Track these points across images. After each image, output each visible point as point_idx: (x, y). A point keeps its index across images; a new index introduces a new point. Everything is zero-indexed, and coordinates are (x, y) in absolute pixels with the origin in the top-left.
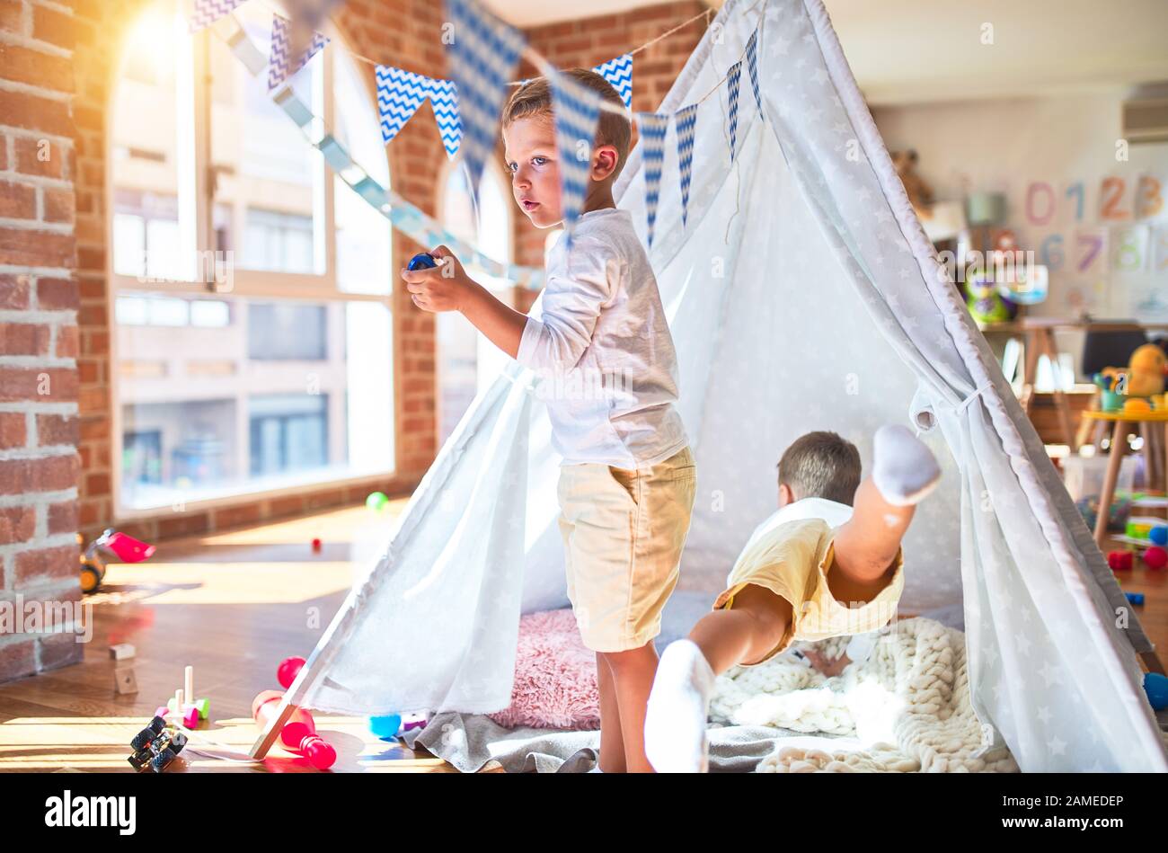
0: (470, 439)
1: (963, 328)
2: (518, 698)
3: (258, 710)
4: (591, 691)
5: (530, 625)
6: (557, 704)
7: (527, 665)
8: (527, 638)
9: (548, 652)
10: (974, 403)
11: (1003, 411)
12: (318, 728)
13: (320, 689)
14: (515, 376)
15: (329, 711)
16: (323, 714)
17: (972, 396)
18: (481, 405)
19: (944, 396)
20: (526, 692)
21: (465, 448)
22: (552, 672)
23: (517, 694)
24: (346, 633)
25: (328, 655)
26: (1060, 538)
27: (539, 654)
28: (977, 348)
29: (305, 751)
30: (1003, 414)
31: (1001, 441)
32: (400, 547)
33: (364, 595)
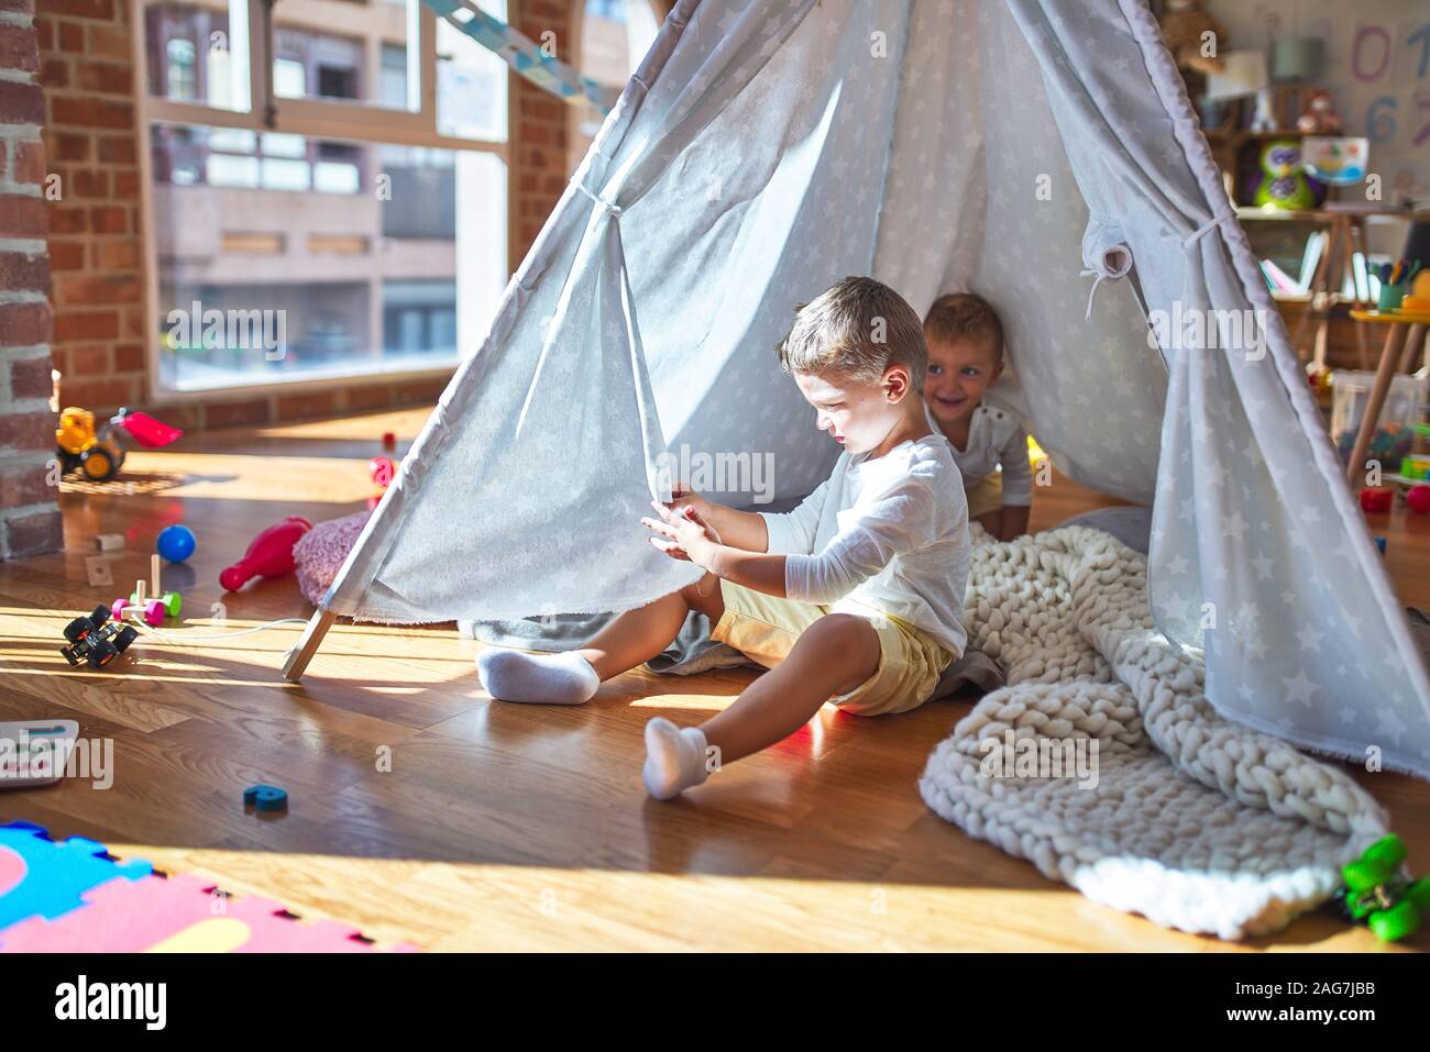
0: (538, 277)
1: (1198, 137)
10: (1210, 234)
11: (1246, 247)
17: (1207, 225)
19: (1167, 221)
24: (394, 523)
25: (372, 551)
26: (1312, 408)
28: (1215, 164)
30: (1244, 250)
31: (1242, 285)
33: (414, 475)
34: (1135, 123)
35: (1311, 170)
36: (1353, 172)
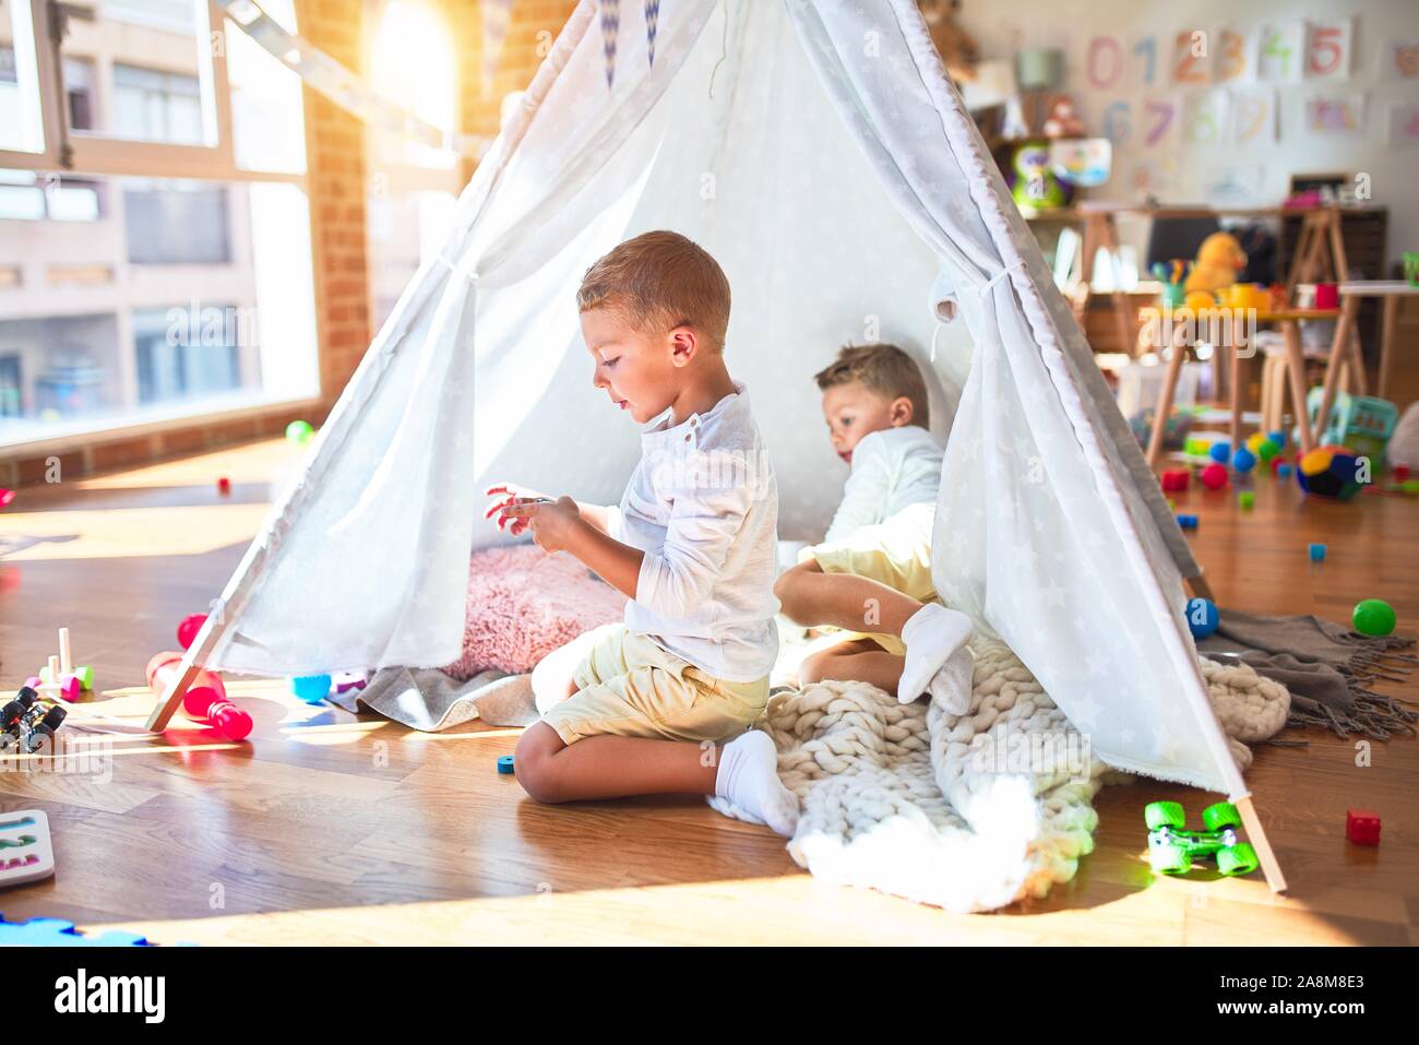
0: (401, 341)
1: (991, 195)
2: (471, 645)
3: (154, 674)
4: (557, 636)
5: (483, 563)
6: (517, 651)
7: (480, 608)
8: (480, 578)
9: (505, 593)
10: (1002, 282)
11: (1035, 293)
12: (229, 694)
13: (229, 647)
14: (455, 261)
15: (242, 672)
16: (235, 677)
17: (999, 274)
18: (413, 298)
19: (966, 274)
20: (480, 637)
21: (395, 351)
22: (510, 614)
23: (468, 641)
24: (257, 580)
25: (236, 606)
26: (1093, 439)
27: (495, 595)
29: (214, 720)
30: (1034, 298)
31: (1031, 329)
32: (319, 475)
33: (278, 532)
34: (934, 184)
35: (1061, 170)
36: (1097, 172)
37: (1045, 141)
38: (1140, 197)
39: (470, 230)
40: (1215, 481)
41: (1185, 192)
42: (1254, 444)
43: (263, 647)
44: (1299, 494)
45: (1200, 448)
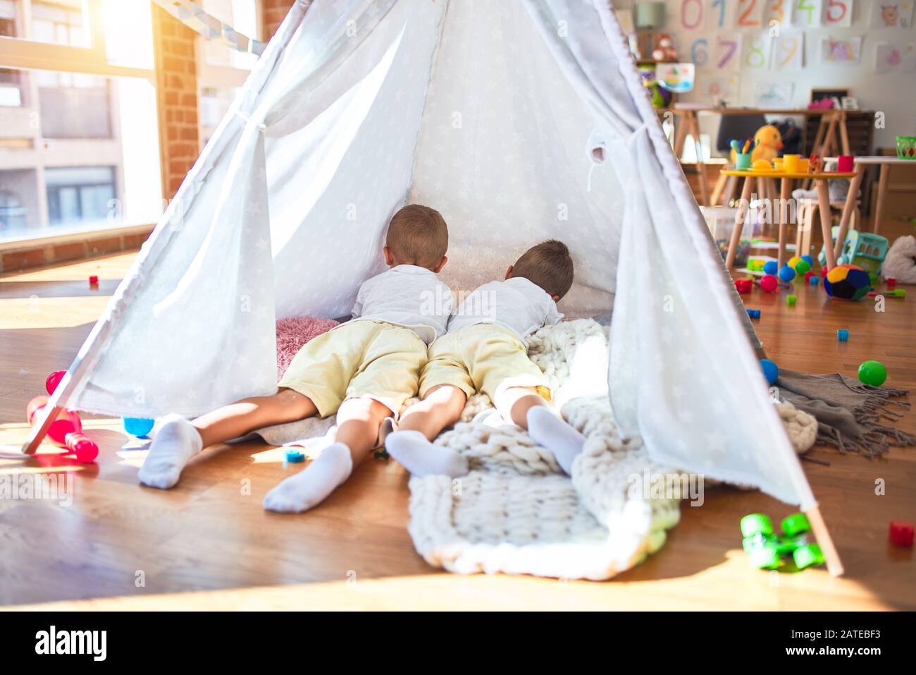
0: (209, 172)
3: (32, 414)
10: (642, 135)
12: (85, 426)
13: (83, 393)
14: (249, 115)
15: (95, 412)
16: (90, 416)
17: (640, 129)
18: (218, 141)
21: (205, 180)
24: (104, 344)
25: (88, 363)
29: (70, 446)
31: (662, 167)
32: (148, 271)
33: (119, 310)
35: (663, 84)
36: (686, 85)
37: (653, 64)
38: (715, 101)
39: (259, 93)
40: (770, 286)
41: (744, 99)
42: (793, 263)
43: (109, 393)
44: (823, 296)
45: (757, 266)
